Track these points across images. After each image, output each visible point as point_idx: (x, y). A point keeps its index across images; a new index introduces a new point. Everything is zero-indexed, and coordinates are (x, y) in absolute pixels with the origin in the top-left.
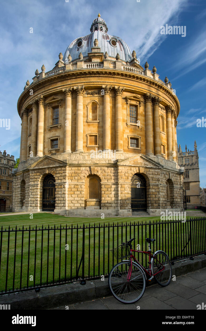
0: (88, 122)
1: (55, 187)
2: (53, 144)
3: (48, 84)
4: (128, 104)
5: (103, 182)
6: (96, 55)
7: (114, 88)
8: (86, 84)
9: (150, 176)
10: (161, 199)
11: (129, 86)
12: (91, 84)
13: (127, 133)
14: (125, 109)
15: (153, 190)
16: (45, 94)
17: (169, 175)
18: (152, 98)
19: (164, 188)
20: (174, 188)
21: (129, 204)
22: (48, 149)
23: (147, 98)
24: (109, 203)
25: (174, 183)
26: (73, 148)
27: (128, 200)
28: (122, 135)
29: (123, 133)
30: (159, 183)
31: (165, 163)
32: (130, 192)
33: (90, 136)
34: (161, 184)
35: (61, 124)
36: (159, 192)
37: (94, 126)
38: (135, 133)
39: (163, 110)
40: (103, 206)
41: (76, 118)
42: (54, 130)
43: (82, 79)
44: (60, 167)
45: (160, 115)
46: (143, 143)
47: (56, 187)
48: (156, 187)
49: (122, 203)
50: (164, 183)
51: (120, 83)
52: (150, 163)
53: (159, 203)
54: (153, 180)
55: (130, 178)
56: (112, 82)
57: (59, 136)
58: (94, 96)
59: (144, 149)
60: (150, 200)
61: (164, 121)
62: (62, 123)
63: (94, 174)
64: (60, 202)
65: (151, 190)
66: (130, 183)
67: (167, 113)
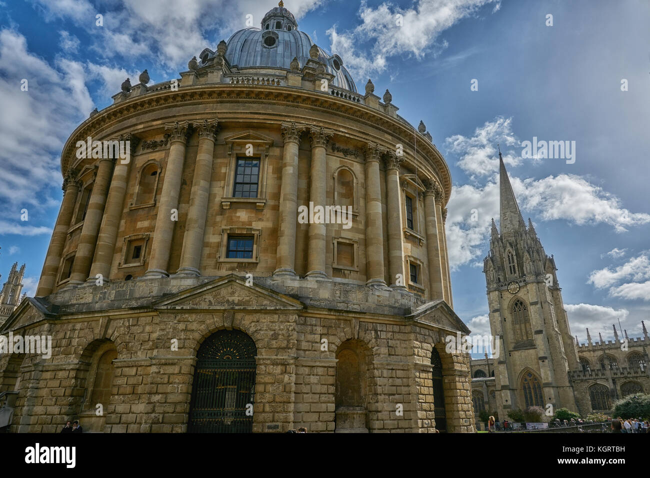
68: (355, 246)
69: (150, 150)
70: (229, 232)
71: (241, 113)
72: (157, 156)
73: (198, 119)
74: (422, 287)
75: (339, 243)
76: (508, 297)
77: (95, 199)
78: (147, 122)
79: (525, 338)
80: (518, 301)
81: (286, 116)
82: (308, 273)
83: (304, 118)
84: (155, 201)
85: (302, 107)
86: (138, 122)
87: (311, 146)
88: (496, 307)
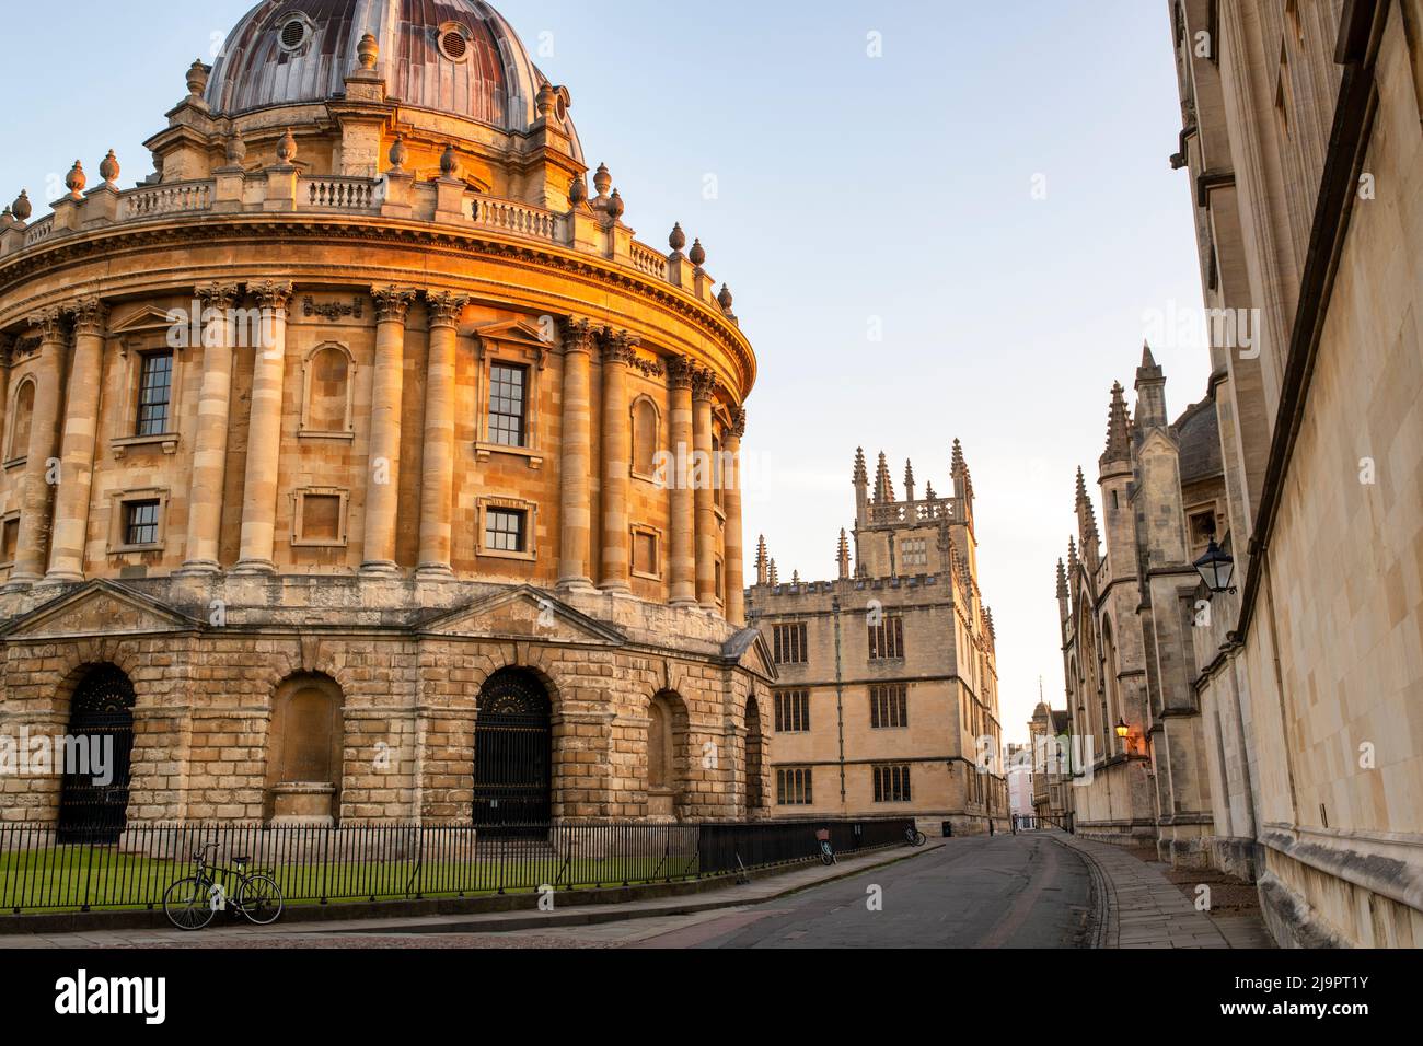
0: (301, 435)
1: (131, 724)
2: (134, 521)
3: (128, 250)
4: (483, 360)
5: (356, 706)
6: (364, 112)
7: (421, 295)
8: (301, 271)
9: (563, 682)
10: (616, 783)
11: (489, 288)
12: (326, 274)
13: (474, 487)
14: (471, 381)
15: (579, 744)
16: (109, 290)
17: (666, 673)
18: (596, 333)
19: (634, 734)
20: (692, 729)
21: (465, 804)
22: (108, 545)
23: (572, 336)
24: (375, 803)
25: (691, 707)
26: (228, 549)
27: (460, 787)
28: (450, 497)
29: (456, 488)
30: (604, 709)
31: (647, 620)
32: (470, 753)
33: (306, 496)
34: (614, 716)
35: (178, 435)
36: (603, 751)
37: (329, 454)
38: (512, 487)
39: (651, 377)
40: (348, 814)
41: (249, 413)
42: (144, 461)
43: (285, 248)
44: (160, 638)
45: (638, 400)
46: (548, 530)
47: (139, 726)
48: (592, 731)
49: (431, 799)
50: (634, 708)
51: (451, 277)
52: (567, 623)
53: (603, 799)
54: (579, 697)
55: (474, 690)
56: (416, 273)
57: (164, 491)
58: (336, 323)
59: (550, 556)
60: (561, 787)
61: (657, 424)
62: (181, 432)
63: (314, 669)
64: (148, 796)
65: (564, 743)
66: (471, 711)
67: (673, 387)
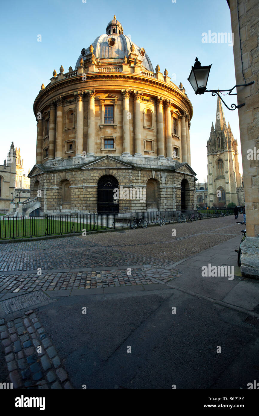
68: (153, 142)
69: (69, 104)
70: (104, 138)
71: (104, 86)
72: (72, 106)
73: (87, 90)
74: (179, 157)
75: (146, 141)
76: (216, 158)
77: (51, 126)
78: (67, 91)
79: (221, 174)
80: (220, 159)
81: (123, 86)
82: (135, 154)
83: (130, 87)
84: (74, 126)
85: (129, 81)
86: (63, 92)
87: (134, 99)
88: (210, 162)
